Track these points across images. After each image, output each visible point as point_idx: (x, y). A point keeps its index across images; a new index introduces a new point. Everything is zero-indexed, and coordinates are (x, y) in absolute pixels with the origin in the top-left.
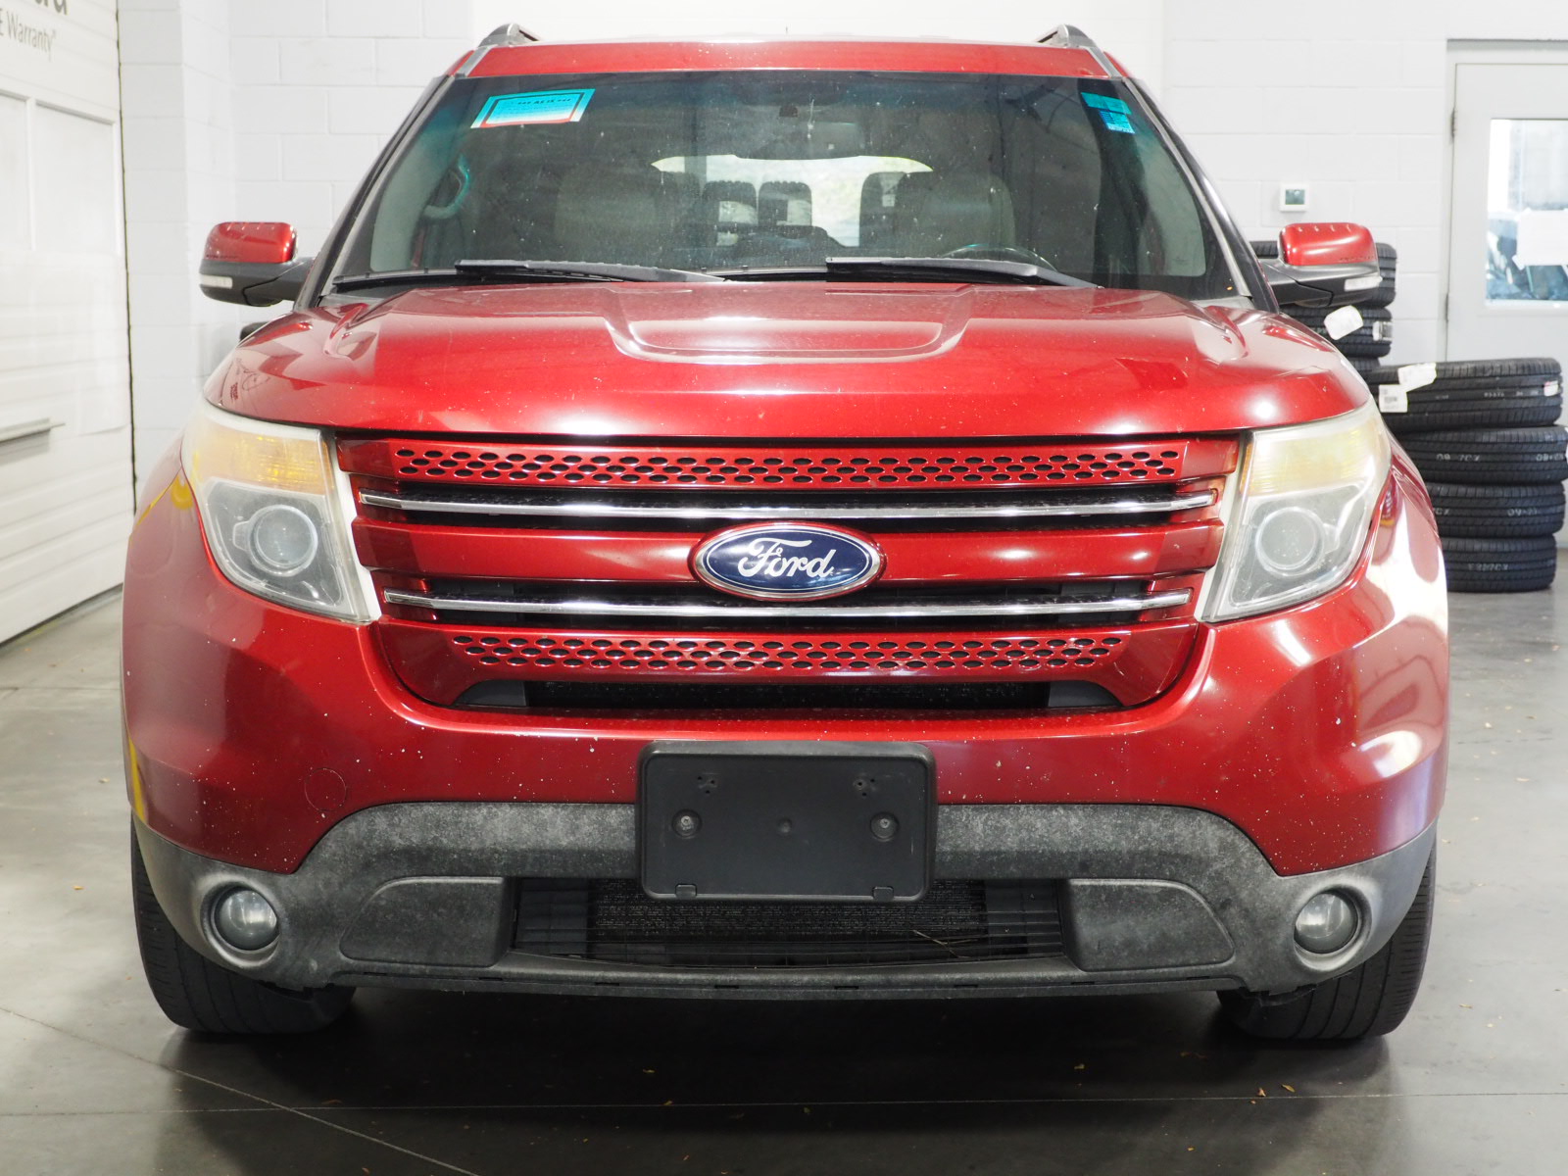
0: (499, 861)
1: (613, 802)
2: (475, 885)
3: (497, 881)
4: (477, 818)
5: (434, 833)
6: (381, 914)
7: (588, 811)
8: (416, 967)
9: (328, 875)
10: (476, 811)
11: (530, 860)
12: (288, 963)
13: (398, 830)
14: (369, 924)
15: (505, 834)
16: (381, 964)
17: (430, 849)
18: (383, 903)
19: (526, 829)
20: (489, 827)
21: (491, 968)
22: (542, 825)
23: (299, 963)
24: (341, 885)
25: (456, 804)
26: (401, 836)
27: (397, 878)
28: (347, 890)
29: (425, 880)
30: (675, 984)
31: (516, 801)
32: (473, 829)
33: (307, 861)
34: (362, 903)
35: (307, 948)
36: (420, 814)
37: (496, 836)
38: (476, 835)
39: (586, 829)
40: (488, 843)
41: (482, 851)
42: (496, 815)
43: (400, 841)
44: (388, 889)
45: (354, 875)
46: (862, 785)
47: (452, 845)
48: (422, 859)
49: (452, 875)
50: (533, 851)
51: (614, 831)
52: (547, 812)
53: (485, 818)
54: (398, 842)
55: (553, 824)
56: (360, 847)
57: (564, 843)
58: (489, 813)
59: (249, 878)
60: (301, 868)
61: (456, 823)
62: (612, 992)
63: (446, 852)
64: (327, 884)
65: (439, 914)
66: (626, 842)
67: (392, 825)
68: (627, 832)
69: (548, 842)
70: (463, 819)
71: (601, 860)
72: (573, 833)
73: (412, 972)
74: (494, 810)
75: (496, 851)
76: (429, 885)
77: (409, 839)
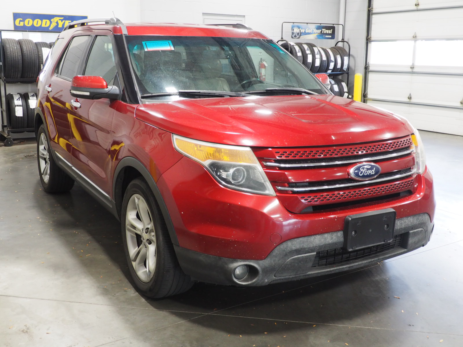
0: (317, 248)
1: (339, 231)
2: (311, 255)
3: (315, 253)
4: (312, 239)
5: (302, 245)
6: (287, 266)
7: (334, 234)
8: (292, 276)
9: (275, 258)
10: (311, 238)
11: (323, 247)
12: (259, 281)
13: (294, 245)
14: (284, 268)
15: (318, 242)
16: (283, 277)
17: (301, 249)
18: (288, 263)
19: (322, 240)
20: (315, 241)
21: (308, 273)
22: (325, 239)
23: (262, 281)
24: (278, 261)
25: (307, 237)
26: (295, 247)
27: (292, 256)
28: (280, 262)
29: (299, 256)
30: (343, 268)
31: (320, 234)
32: (311, 242)
33: (269, 256)
34: (283, 264)
35: (266, 277)
36: (299, 241)
37: (316, 243)
38: (312, 244)
39: (334, 238)
40: (315, 245)
41: (313, 247)
42: (316, 238)
43: (295, 248)
44: (290, 260)
45: (282, 258)
46: (384, 219)
47: (306, 247)
48: (298, 251)
49: (305, 253)
50: (324, 245)
51: (340, 237)
52: (326, 235)
53: (314, 239)
54: (294, 248)
55: (328, 238)
56: (284, 251)
57: (330, 242)
58: (314, 238)
59: (250, 262)
60: (266, 258)
61: (307, 241)
62: (330, 273)
63: (305, 249)
64: (274, 261)
65: (301, 263)
66: (342, 239)
67: (292, 244)
68: (342, 237)
69: (327, 242)
70: (309, 240)
71: (337, 244)
72: (332, 239)
73: (291, 278)
74: (315, 237)
75: (316, 246)
76: (300, 257)
77: (297, 247)
